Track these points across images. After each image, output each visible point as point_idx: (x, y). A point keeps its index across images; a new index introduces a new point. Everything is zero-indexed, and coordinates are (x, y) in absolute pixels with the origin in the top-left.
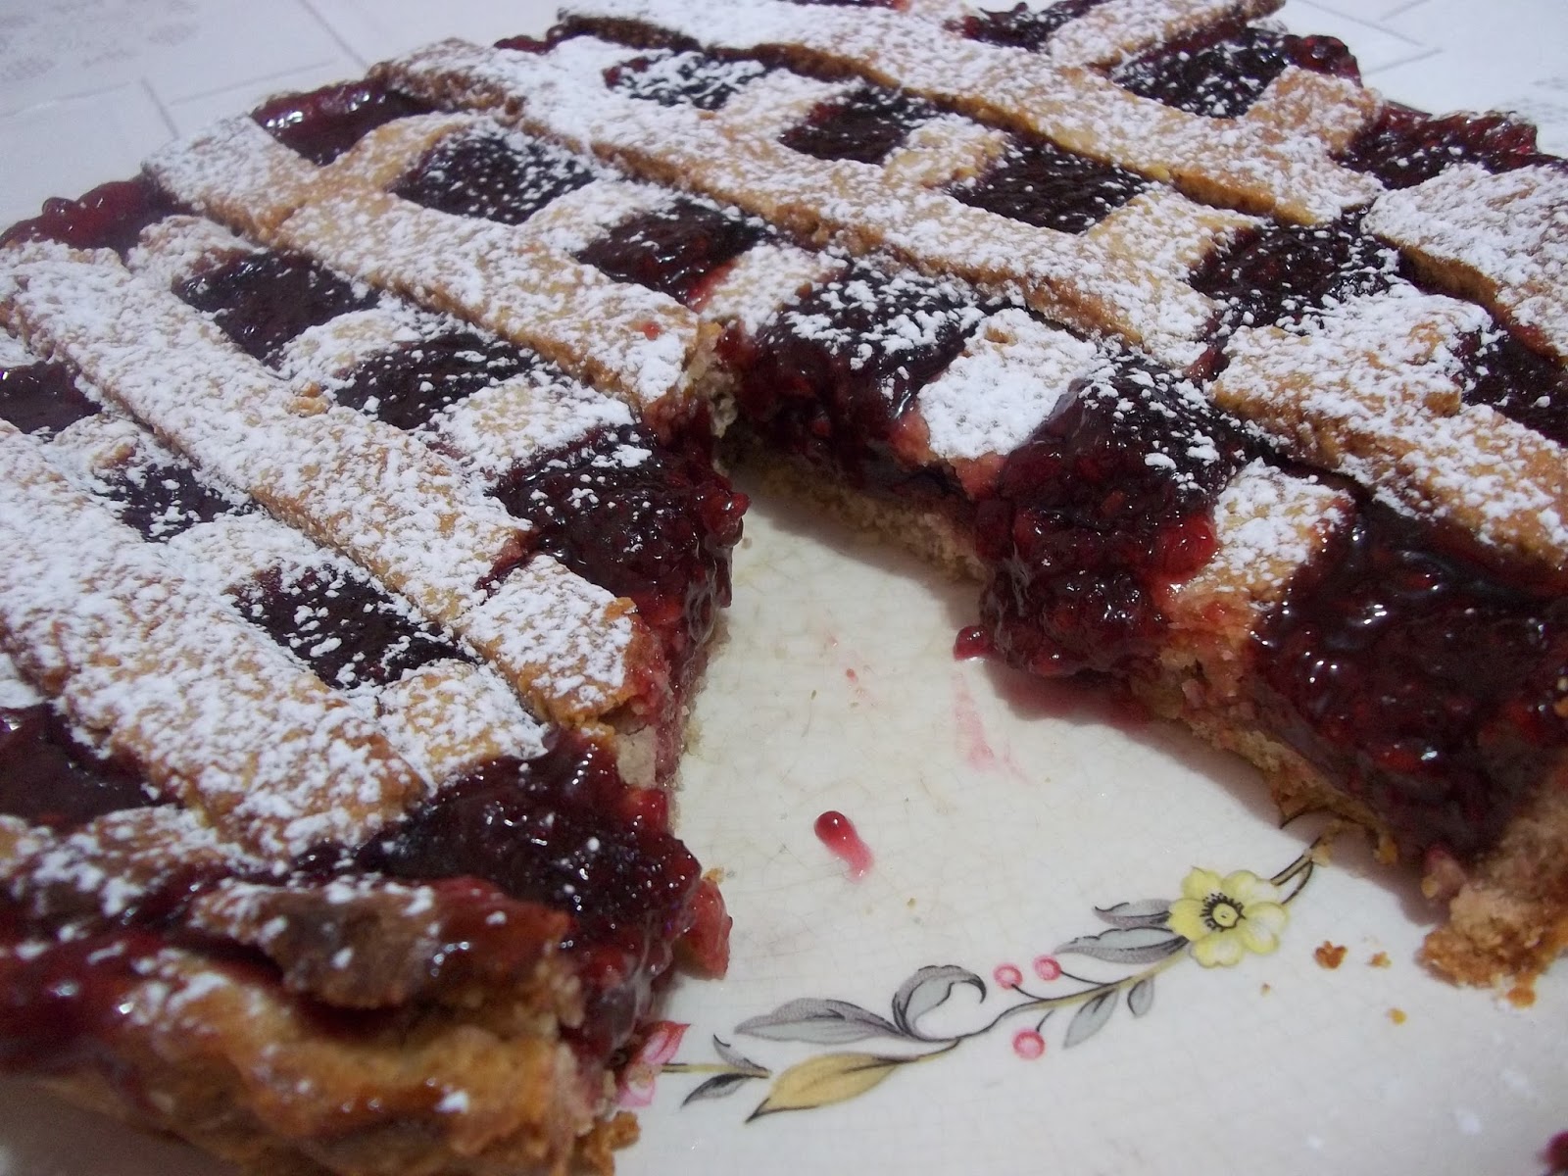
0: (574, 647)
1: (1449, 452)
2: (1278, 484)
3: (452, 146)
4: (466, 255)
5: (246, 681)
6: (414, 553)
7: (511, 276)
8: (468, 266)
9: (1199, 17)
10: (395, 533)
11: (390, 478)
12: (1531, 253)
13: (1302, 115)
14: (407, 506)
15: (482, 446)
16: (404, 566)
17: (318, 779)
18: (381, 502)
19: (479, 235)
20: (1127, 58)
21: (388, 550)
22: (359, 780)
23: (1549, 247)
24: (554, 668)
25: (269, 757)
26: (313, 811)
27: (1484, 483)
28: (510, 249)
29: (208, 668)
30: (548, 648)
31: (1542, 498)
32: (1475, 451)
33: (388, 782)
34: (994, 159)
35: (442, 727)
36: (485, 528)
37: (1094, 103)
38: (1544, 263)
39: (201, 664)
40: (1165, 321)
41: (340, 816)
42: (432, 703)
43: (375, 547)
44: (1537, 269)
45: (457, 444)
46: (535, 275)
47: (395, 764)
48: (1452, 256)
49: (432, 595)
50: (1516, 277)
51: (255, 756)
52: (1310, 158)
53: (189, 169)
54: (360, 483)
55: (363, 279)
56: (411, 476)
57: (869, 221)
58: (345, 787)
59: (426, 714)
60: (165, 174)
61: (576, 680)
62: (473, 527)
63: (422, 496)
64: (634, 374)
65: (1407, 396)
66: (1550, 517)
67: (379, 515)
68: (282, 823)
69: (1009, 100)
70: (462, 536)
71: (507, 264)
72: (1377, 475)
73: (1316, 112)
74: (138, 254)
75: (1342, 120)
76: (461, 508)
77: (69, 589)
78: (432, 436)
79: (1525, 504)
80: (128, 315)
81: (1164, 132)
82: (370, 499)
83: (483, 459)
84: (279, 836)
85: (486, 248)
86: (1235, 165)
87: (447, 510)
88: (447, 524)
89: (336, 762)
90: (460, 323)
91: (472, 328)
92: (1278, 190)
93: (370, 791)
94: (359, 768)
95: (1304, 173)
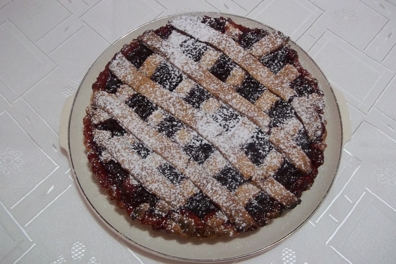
0: (199, 178)
1: (294, 154)
2: (277, 153)
3: (159, 67)
4: (170, 103)
5: (165, 185)
6: (177, 162)
7: (178, 107)
8: (171, 105)
9: (275, 47)
10: (174, 159)
11: (172, 151)
12: (309, 119)
13: (288, 75)
14: (175, 155)
15: (180, 142)
16: (176, 164)
17: (178, 200)
18: (172, 155)
19: (172, 99)
20: (264, 55)
21: (174, 162)
22: (182, 200)
23: (311, 118)
24: (197, 181)
25: (172, 197)
26: (178, 203)
27: (297, 160)
28: (177, 102)
29: (160, 183)
30: (196, 178)
31: (302, 163)
32: (297, 154)
33: (185, 200)
34: (243, 80)
35: (187, 190)
36: (185, 158)
37: (258, 68)
38: (310, 121)
39: (159, 182)
40: (264, 124)
41: (181, 204)
42: (185, 187)
43: (172, 162)
44: (309, 121)
45: (177, 141)
46: (181, 107)
47: (185, 198)
48: (300, 116)
49: (181, 169)
50: (307, 122)
51: (170, 196)
52: (287, 87)
53: (118, 71)
54: (169, 152)
55: (154, 103)
56: (175, 151)
57: (226, 100)
58: (181, 200)
59: (185, 188)
60: (115, 72)
61: (200, 183)
62: (183, 158)
63: (177, 154)
64: (198, 129)
65: (291, 146)
66: (303, 166)
67: (172, 157)
68: (176, 205)
69: (246, 67)
70: (182, 160)
71: (177, 105)
72: (286, 156)
73: (290, 75)
74: (118, 94)
75: (293, 77)
76: (182, 155)
77: (140, 171)
78: (173, 140)
79: (301, 164)
80: (123, 112)
81: (268, 77)
82: (170, 155)
83: (181, 145)
84: (176, 207)
85: (173, 102)
86: (277, 89)
87: (180, 156)
88: (180, 158)
89: (179, 198)
90: (171, 115)
91: (173, 116)
92: (282, 94)
93: (183, 201)
94: (182, 198)
95: (286, 90)
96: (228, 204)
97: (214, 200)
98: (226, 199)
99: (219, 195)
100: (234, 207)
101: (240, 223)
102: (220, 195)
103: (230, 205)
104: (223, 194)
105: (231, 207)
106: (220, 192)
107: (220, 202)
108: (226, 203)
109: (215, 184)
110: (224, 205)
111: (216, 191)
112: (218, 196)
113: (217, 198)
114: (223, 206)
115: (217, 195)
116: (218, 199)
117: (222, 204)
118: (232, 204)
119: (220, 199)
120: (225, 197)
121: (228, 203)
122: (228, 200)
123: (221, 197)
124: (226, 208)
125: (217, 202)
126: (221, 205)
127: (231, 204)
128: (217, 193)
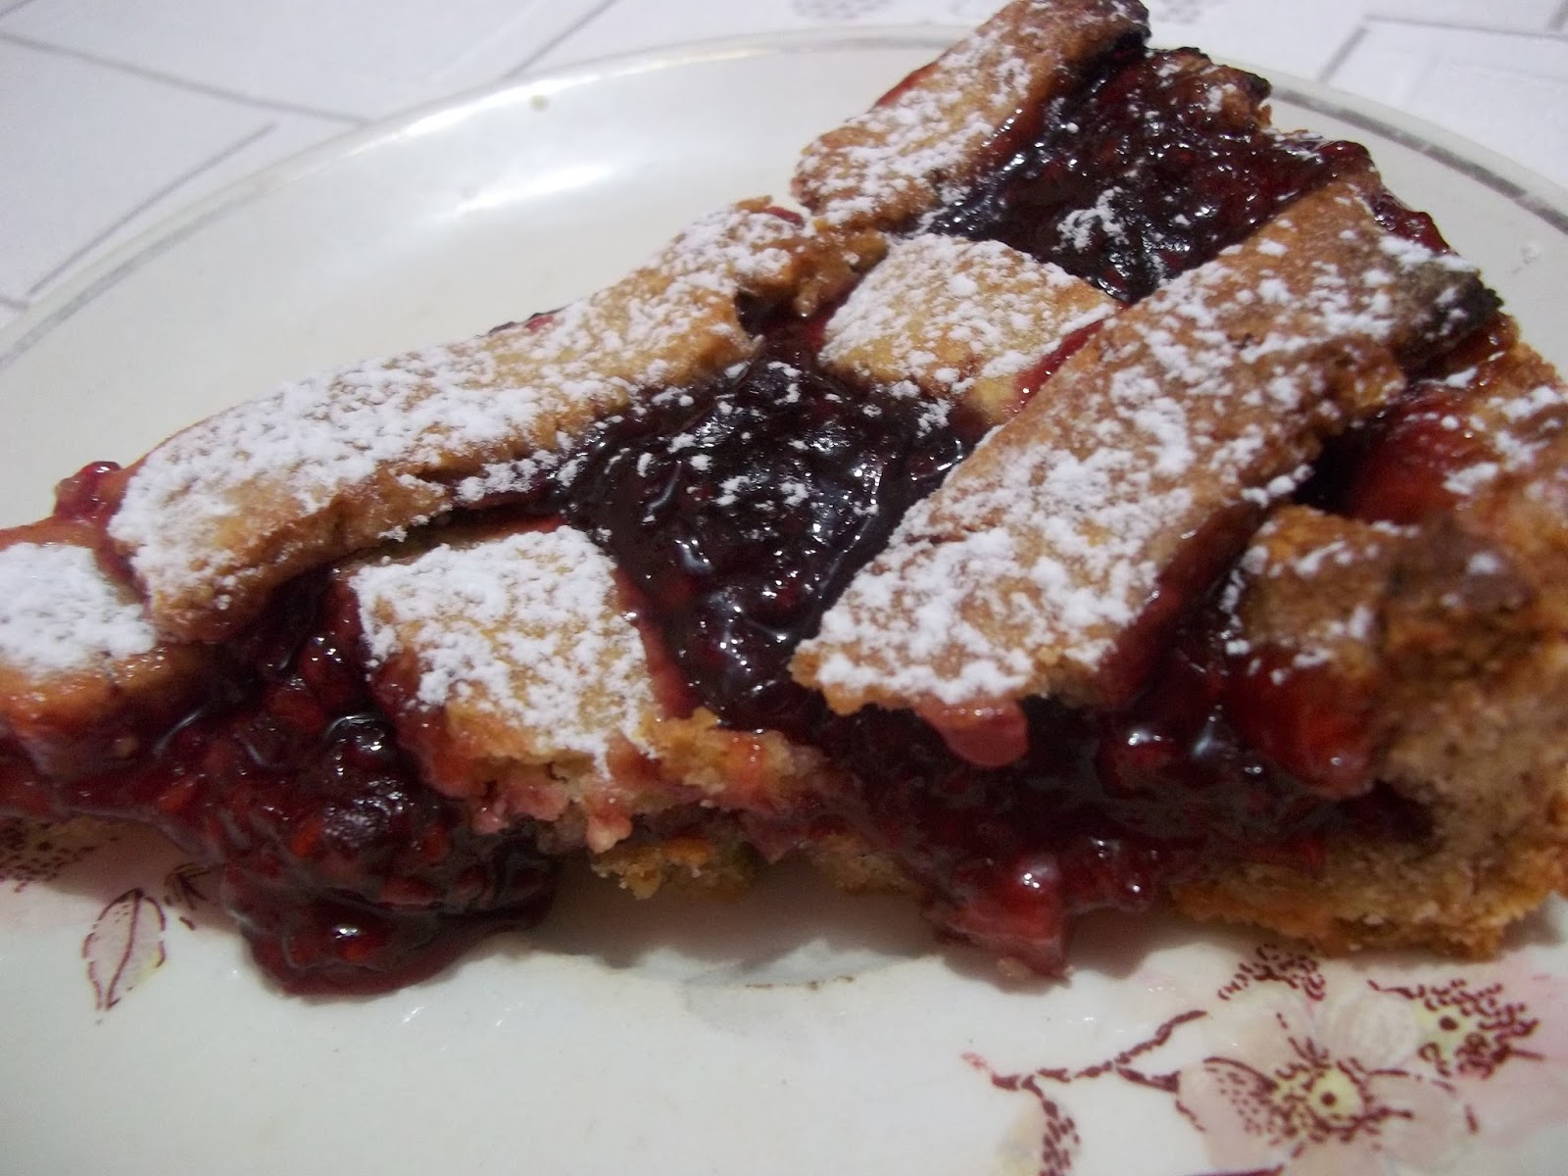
96: (1162, 419)
97: (1121, 612)
98: (1082, 453)
99: (1025, 559)
100: (1195, 346)
101: (1391, 289)
102: (1033, 545)
103: (1177, 389)
104: (1020, 511)
105: (1204, 369)
106: (991, 547)
107: (1142, 529)
108: (1146, 444)
109: (868, 630)
110: (1174, 458)
111: (967, 608)
112: (1047, 570)
113: (1079, 572)
114: (1193, 475)
115: (1035, 592)
116: (1097, 557)
117: (1162, 485)
118: (1158, 371)
119: (1090, 529)
120: (1067, 469)
121: (1145, 419)
122: (1106, 428)
123: (1060, 530)
124: (1224, 434)
125: (1149, 571)
126: (1182, 499)
127: (1150, 386)
128: (1007, 587)
